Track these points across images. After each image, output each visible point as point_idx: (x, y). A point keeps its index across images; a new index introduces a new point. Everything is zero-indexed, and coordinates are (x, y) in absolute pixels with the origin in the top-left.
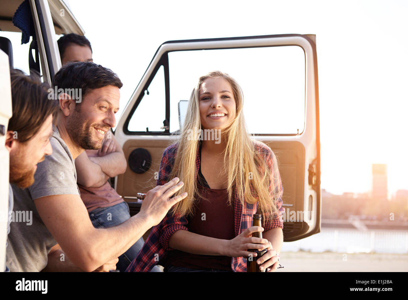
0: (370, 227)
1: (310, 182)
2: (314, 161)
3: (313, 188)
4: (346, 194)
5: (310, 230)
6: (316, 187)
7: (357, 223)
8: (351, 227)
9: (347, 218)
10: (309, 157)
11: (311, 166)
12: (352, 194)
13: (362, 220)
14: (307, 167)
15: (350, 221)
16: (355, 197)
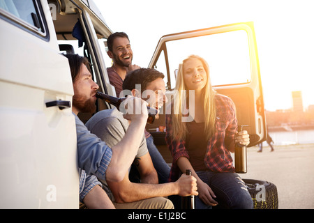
0: (295, 129)
1: (258, 111)
2: (259, 98)
3: (260, 114)
4: (278, 111)
5: (261, 139)
6: (262, 113)
7: (286, 127)
8: (283, 130)
9: (280, 125)
10: (256, 96)
11: (257, 101)
12: (282, 110)
13: (288, 125)
14: (255, 102)
15: (282, 126)
16: (284, 112)
